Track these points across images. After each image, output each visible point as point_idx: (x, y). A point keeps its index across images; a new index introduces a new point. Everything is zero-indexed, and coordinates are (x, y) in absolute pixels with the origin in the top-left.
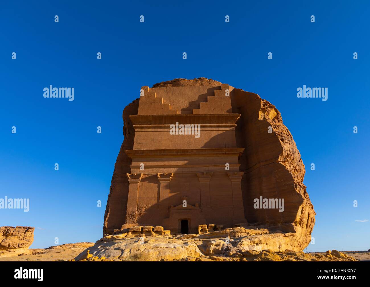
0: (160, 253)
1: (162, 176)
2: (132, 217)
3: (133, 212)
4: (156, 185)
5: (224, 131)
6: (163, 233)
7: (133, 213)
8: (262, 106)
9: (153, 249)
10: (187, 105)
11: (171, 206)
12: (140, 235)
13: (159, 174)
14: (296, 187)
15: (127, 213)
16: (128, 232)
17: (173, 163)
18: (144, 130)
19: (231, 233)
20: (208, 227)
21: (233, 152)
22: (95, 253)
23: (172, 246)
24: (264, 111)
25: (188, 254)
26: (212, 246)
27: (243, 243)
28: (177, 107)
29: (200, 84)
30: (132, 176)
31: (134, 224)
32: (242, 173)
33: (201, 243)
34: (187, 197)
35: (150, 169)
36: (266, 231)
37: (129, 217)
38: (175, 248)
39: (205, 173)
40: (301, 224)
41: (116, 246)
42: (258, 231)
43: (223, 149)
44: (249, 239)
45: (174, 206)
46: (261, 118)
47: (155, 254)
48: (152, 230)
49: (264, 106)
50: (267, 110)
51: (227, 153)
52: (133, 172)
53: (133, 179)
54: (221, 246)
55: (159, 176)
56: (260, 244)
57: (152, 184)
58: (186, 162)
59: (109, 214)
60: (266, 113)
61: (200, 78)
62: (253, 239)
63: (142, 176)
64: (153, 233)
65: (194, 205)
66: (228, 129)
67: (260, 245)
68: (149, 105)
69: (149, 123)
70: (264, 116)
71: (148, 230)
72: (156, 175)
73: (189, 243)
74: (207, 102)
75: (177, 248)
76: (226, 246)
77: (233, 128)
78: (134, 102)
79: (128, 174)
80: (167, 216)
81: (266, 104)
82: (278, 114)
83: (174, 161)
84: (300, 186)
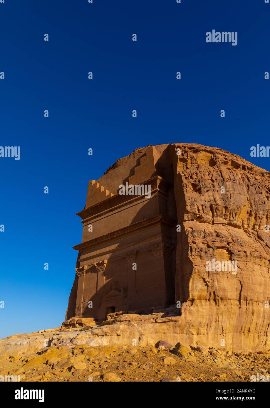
1: (98, 264)
2: (79, 309)
4: (96, 274)
5: (149, 200)
7: (80, 304)
8: (180, 156)
11: (103, 295)
13: (95, 263)
14: (191, 252)
15: (76, 305)
17: (107, 249)
18: (89, 222)
21: (152, 223)
26: (53, 340)
27: (79, 337)
28: (114, 190)
29: (133, 157)
30: (79, 270)
32: (163, 244)
34: (117, 282)
37: (77, 310)
39: (130, 254)
43: (142, 222)
44: (91, 331)
45: (106, 294)
46: (180, 170)
49: (183, 155)
50: (188, 158)
51: (147, 225)
52: (81, 265)
53: (80, 272)
54: (61, 340)
55: (96, 265)
57: (93, 274)
58: (117, 245)
60: (189, 162)
63: (86, 268)
64: (77, 325)
65: (120, 291)
70: (186, 166)
71: (73, 323)
74: (134, 174)
77: (156, 194)
79: (77, 269)
81: (186, 152)
82: (213, 155)
83: (108, 247)
84: (210, 247)
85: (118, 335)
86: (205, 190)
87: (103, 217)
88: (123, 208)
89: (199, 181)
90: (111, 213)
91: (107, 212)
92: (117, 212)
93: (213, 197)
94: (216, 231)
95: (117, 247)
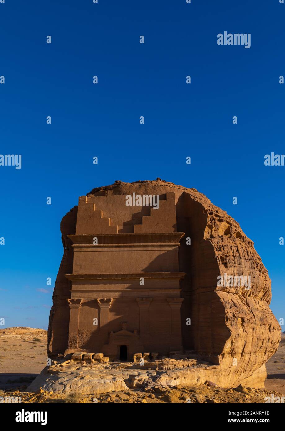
0: (92, 387)
1: (102, 301)
2: (74, 342)
3: (75, 337)
4: (97, 310)
5: (167, 251)
6: (102, 361)
8: (209, 223)
9: (87, 384)
10: (128, 218)
11: (110, 333)
12: (81, 362)
13: (98, 300)
14: (227, 320)
15: (69, 338)
16: (70, 359)
17: (113, 287)
18: (84, 250)
19: (159, 365)
20: (143, 356)
21: (174, 277)
22: (44, 386)
23: (102, 381)
24: (211, 227)
25: (115, 388)
26: (135, 380)
27: (161, 379)
28: (118, 221)
29: (144, 190)
30: (72, 301)
31: (76, 349)
32: (182, 299)
33: (128, 377)
34: (126, 323)
35: (91, 294)
36: (195, 361)
37: (72, 342)
38: (105, 383)
39: (144, 299)
40: (233, 354)
41: (60, 381)
42: (186, 363)
43: (163, 274)
44: (168, 375)
45: (114, 332)
46: (206, 236)
47: (89, 389)
48: (91, 358)
49: (211, 222)
50: (214, 227)
51: (167, 277)
52: (73, 296)
53: (73, 304)
54: (143, 380)
56: (178, 378)
57: (92, 309)
58: (126, 286)
59: (52, 339)
60: (213, 229)
61: (144, 182)
62: (171, 375)
63: (82, 301)
64: (93, 360)
65: (133, 332)
66: (170, 249)
67: (177, 380)
68: (88, 220)
69: (88, 242)
70: (211, 232)
71: (88, 358)
72: (96, 300)
73: (117, 378)
74: (149, 215)
75: (106, 383)
76: (147, 381)
77: (176, 248)
78: (72, 210)
79: (69, 300)
80: (107, 343)
81: (214, 219)
82: (230, 226)
83: (114, 285)
84: (235, 317)
85: (185, 378)
86: (230, 265)
87: (106, 249)
88: (133, 249)
89: (226, 255)
90: (117, 249)
91: (112, 247)
92: (126, 250)
93: (234, 272)
94: (233, 301)
95: (127, 288)
